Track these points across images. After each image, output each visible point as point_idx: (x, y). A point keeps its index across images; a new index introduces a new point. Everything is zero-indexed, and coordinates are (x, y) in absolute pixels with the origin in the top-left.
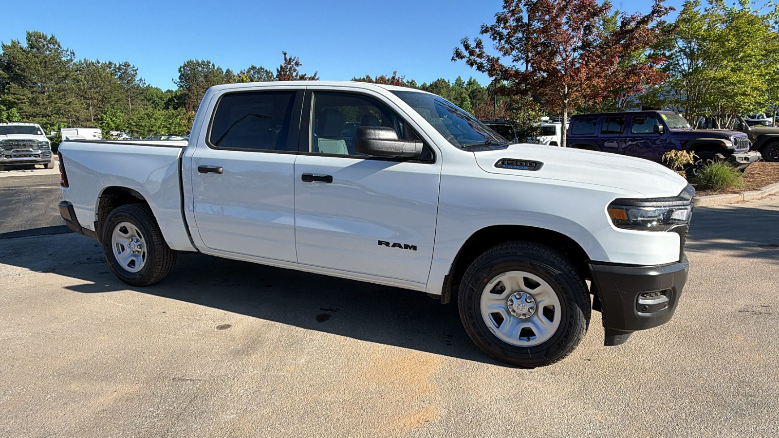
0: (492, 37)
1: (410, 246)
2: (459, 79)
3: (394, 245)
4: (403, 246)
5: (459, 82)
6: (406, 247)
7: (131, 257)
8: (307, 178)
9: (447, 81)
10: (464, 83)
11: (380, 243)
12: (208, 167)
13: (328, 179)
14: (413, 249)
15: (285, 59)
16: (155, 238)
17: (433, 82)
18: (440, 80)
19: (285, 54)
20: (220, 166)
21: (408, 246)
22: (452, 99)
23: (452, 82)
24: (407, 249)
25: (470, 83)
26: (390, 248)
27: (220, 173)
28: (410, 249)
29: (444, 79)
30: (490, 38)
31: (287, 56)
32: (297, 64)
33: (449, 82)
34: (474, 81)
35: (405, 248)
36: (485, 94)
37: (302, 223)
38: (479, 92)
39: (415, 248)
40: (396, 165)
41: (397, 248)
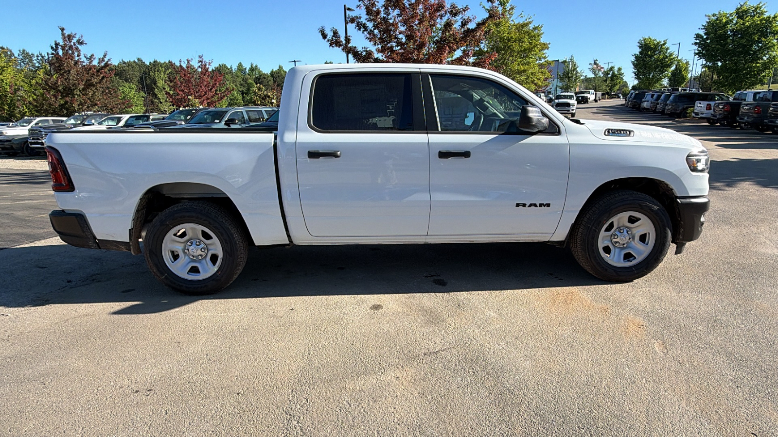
0: (357, 28)
1: (545, 204)
2: (240, 65)
3: (531, 205)
4: (538, 205)
5: (240, 68)
6: (541, 205)
7: (190, 264)
8: (444, 155)
9: (229, 67)
10: (246, 69)
11: (518, 205)
12: (321, 151)
13: (466, 154)
14: (547, 207)
15: (63, 35)
16: (237, 237)
17: (215, 68)
18: (221, 65)
19: (62, 30)
20: (338, 150)
21: (543, 204)
22: (238, 85)
23: (235, 68)
24: (542, 207)
25: (252, 69)
26: (527, 208)
27: (338, 157)
28: (544, 207)
29: (225, 65)
30: (355, 28)
31: (65, 32)
32: (80, 42)
33: (231, 68)
34: (256, 66)
35: (540, 207)
36: (270, 80)
37: (438, 197)
38: (265, 78)
39: (548, 205)
40: (529, 138)
41: (533, 207)
